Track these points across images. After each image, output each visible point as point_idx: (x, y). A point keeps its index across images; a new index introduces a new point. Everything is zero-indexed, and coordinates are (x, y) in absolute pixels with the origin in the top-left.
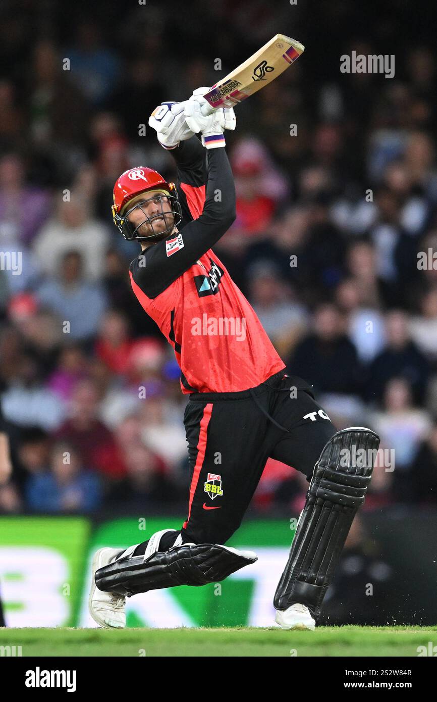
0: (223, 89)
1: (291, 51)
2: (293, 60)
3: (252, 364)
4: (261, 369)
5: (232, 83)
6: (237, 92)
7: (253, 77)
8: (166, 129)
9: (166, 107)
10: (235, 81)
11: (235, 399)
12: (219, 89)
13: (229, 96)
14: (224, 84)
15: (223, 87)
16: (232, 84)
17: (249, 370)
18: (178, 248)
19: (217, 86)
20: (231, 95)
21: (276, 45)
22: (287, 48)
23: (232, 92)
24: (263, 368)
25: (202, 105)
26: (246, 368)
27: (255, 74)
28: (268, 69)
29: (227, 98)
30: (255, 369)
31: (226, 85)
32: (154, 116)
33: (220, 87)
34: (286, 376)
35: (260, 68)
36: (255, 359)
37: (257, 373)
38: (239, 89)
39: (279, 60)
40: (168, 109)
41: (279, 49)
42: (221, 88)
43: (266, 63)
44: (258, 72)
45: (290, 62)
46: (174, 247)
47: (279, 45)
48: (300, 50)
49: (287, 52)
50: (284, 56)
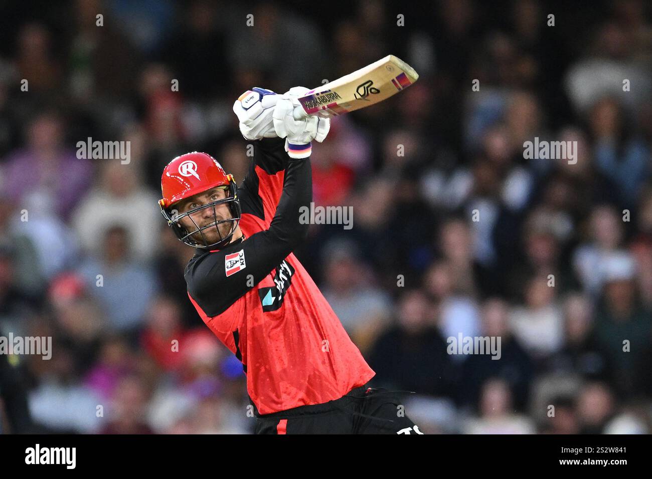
0: (321, 97)
1: (402, 77)
2: (403, 87)
3: (333, 379)
4: (343, 384)
5: (330, 95)
6: (335, 105)
7: (355, 95)
8: (250, 122)
9: (256, 95)
10: (335, 93)
11: (314, 413)
12: (317, 97)
13: (326, 107)
14: (322, 93)
15: (321, 95)
16: (333, 95)
17: (329, 386)
18: (239, 268)
19: (315, 93)
20: (329, 107)
21: (386, 67)
22: (399, 73)
23: (329, 103)
24: (346, 383)
25: (296, 107)
26: (327, 383)
27: (357, 91)
28: (373, 91)
29: (324, 108)
30: (337, 384)
31: (324, 94)
32: (241, 101)
33: (318, 94)
34: (370, 388)
35: (364, 88)
36: (336, 373)
37: (339, 389)
38: (338, 102)
39: (387, 84)
40: (258, 99)
41: (389, 72)
42: (319, 96)
43: (372, 83)
44: (362, 91)
45: (400, 89)
46: (235, 266)
47: (389, 67)
48: (413, 78)
49: (398, 78)
50: (393, 81)
